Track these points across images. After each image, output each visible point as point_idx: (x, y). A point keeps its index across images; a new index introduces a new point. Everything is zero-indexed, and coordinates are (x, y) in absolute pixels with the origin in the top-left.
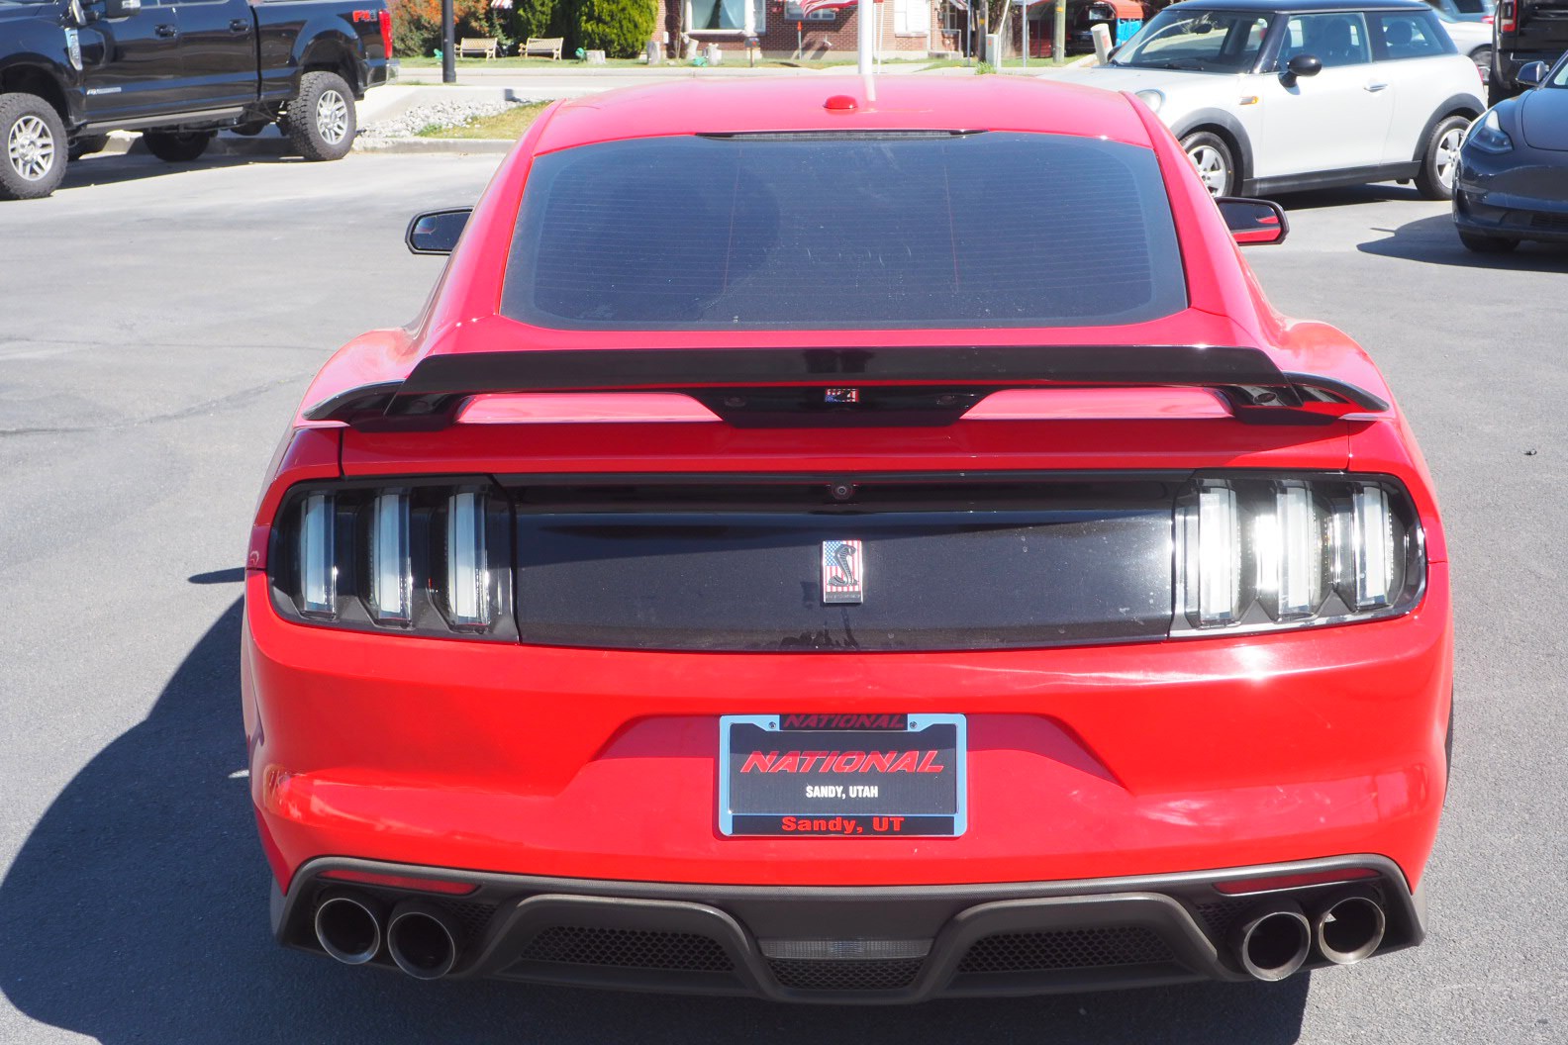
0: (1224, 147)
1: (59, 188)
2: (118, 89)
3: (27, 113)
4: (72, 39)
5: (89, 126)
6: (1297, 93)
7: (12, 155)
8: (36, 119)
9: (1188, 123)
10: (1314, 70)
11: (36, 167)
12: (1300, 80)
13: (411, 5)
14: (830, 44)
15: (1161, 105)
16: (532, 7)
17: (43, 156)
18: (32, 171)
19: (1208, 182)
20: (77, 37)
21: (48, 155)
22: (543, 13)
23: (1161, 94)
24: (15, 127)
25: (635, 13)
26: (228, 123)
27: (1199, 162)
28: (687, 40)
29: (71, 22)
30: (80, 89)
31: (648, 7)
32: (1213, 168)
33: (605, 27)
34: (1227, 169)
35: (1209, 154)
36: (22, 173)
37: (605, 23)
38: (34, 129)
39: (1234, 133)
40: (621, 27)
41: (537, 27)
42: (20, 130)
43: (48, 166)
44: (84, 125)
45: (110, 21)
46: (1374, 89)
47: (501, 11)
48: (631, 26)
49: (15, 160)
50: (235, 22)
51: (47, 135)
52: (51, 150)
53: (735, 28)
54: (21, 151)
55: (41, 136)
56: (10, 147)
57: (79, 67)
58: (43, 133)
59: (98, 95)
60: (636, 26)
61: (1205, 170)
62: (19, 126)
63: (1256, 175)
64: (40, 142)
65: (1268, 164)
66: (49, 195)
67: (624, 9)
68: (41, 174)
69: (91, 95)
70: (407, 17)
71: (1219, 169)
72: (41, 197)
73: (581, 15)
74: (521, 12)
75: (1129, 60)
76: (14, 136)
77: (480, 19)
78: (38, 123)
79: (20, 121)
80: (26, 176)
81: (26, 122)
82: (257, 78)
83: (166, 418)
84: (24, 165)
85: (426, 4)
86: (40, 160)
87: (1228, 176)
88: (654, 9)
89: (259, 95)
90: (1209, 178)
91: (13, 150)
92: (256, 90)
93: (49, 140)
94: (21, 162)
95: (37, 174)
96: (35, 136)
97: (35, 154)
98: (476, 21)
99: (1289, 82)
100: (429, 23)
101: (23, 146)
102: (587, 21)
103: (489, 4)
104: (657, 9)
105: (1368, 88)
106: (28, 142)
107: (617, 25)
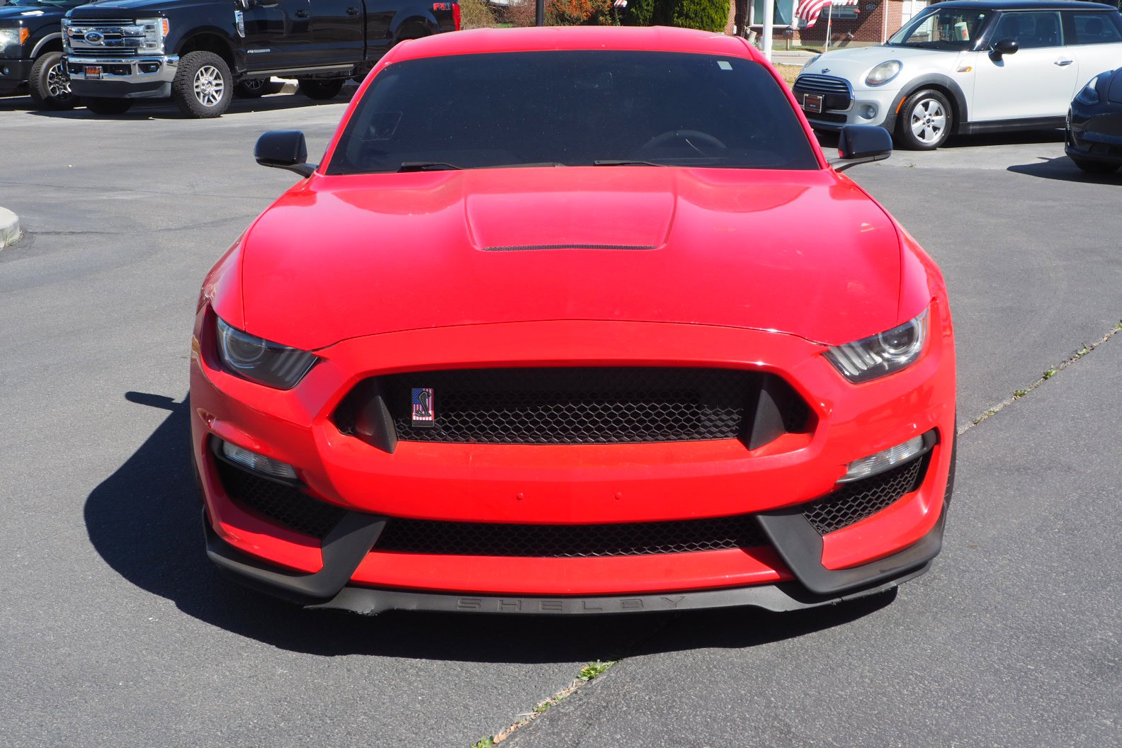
0: (945, 100)
1: (225, 113)
2: (269, 50)
3: (207, 64)
4: (239, 17)
5: (249, 73)
6: (1002, 65)
7: (196, 90)
8: (213, 68)
9: (918, 83)
10: (1013, 50)
11: (211, 98)
12: (1004, 56)
13: (559, 4)
14: (853, 36)
15: (900, 70)
16: (641, 7)
17: (217, 92)
18: (209, 101)
19: (933, 123)
20: (242, 17)
21: (220, 90)
22: (648, 11)
23: (900, 63)
24: (199, 72)
25: (712, 12)
26: (345, 74)
27: (926, 110)
28: (748, 32)
29: (240, 7)
30: (243, 50)
31: (722, 8)
32: (937, 114)
33: (691, 21)
34: (947, 116)
35: (933, 104)
36: (202, 101)
37: (691, 19)
38: (211, 74)
39: (952, 91)
40: (702, 22)
41: (643, 20)
42: (202, 75)
43: (219, 98)
44: (245, 72)
45: (264, 7)
46: (1063, 64)
47: (620, 8)
48: (709, 22)
49: (198, 93)
50: (351, 9)
51: (220, 79)
52: (222, 88)
53: (784, 24)
54: (202, 87)
55: (215, 79)
56: (195, 84)
57: (242, 35)
58: (217, 77)
59: (255, 53)
60: (712, 21)
61: (930, 115)
62: (201, 72)
63: (969, 120)
64: (214, 83)
65: (977, 113)
66: (219, 117)
67: (704, 9)
68: (215, 103)
69: (250, 53)
70: (555, 12)
71: (941, 115)
72: (214, 117)
73: (674, 13)
74: (633, 10)
75: (899, 41)
76: (198, 79)
77: (606, 15)
78: (214, 70)
79: (202, 69)
80: (205, 104)
81: (206, 70)
82: (363, 46)
83: (169, 230)
84: (204, 97)
85: (569, 4)
86: (214, 94)
87: (947, 120)
88: (726, 9)
89: (365, 57)
90: (933, 121)
91: (197, 87)
92: (363, 52)
93: (221, 82)
94: (202, 95)
95: (212, 102)
96: (211, 78)
97: (212, 90)
98: (602, 16)
99: (996, 58)
100: (570, 17)
101: (203, 85)
102: (678, 18)
103: (612, 4)
104: (728, 9)
105: (1059, 63)
106: (207, 82)
107: (699, 20)
